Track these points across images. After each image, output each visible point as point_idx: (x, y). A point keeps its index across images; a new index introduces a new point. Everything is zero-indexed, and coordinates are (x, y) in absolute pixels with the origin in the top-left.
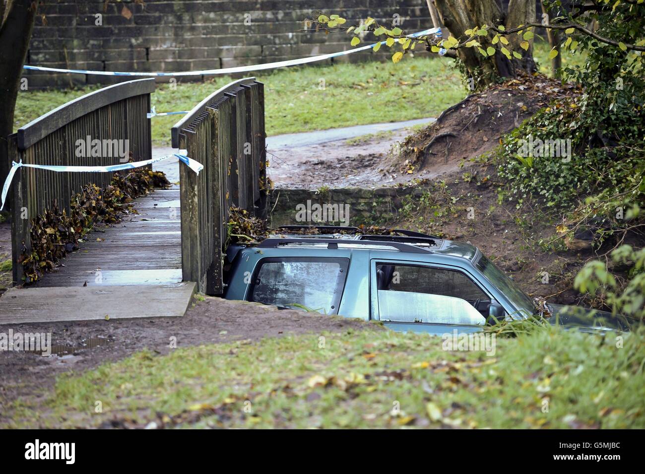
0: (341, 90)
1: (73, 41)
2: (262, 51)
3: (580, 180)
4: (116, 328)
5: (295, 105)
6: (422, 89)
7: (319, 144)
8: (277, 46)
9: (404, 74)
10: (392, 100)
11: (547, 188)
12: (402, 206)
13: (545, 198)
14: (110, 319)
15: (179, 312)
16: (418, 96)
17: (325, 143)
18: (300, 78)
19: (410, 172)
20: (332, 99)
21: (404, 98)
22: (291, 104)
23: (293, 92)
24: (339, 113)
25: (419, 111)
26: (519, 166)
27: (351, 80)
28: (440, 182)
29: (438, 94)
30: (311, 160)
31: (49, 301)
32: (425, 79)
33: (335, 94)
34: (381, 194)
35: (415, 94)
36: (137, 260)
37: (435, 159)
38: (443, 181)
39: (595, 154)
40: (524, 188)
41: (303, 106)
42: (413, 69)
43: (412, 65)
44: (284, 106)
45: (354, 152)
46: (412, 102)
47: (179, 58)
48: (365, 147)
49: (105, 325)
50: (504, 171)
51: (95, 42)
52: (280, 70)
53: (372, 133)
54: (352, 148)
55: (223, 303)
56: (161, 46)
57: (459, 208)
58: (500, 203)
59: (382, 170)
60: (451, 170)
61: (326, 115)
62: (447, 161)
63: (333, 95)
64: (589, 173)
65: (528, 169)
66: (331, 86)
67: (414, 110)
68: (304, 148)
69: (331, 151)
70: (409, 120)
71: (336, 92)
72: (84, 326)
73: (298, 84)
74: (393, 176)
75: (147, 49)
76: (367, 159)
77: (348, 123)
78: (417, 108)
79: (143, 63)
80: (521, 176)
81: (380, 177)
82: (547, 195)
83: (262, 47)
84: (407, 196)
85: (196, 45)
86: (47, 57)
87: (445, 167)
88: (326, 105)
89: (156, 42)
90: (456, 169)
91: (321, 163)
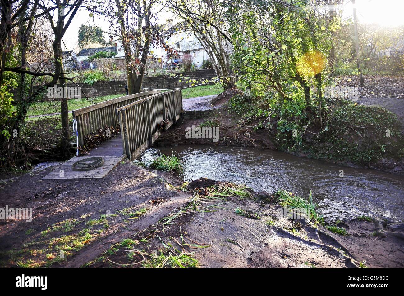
3: (244, 109)
7: (200, 99)
10: (215, 91)
12: (209, 114)
13: (237, 112)
19: (212, 107)
24: (205, 94)
29: (222, 91)
34: (205, 111)
37: (217, 104)
38: (218, 109)
40: (233, 110)
46: (218, 91)
50: (229, 107)
57: (221, 114)
58: (229, 113)
59: (207, 106)
65: (234, 107)
74: (209, 108)
76: (207, 103)
84: (211, 112)
90: (220, 106)
91: (199, 103)
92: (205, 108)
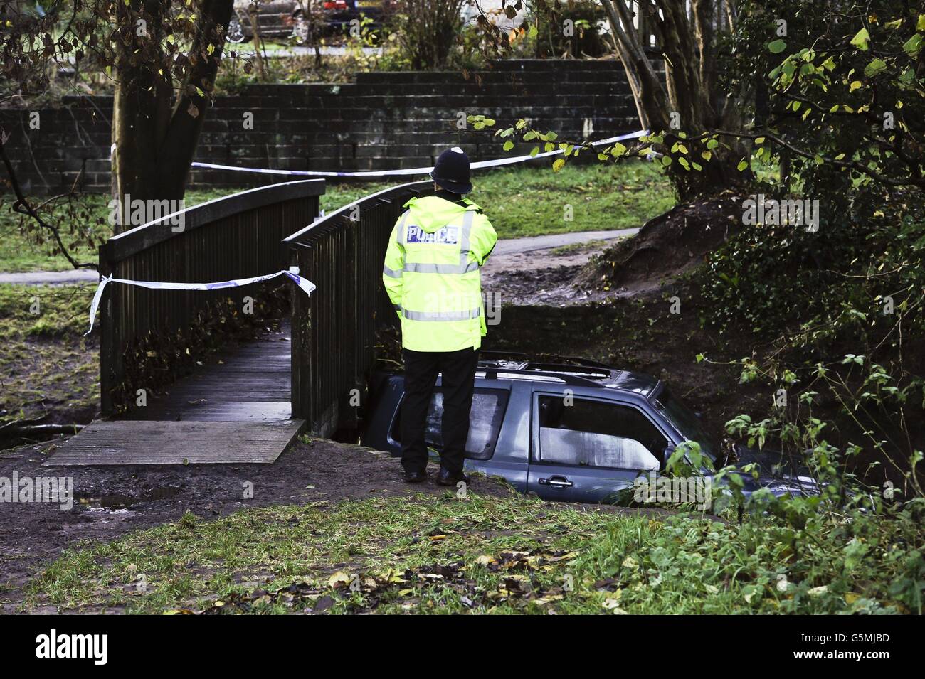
0: (557, 193)
1: (275, 135)
2: (478, 150)
3: (790, 304)
4: (193, 475)
5: (506, 208)
6: (645, 194)
7: (524, 253)
8: (494, 145)
9: (628, 178)
10: (612, 205)
11: (754, 312)
12: (594, 327)
13: (751, 322)
14: (189, 464)
15: (270, 458)
16: (640, 202)
17: (530, 251)
18: (515, 179)
19: (607, 288)
20: (547, 203)
21: (625, 204)
22: (501, 208)
23: (505, 194)
24: (552, 219)
25: (638, 219)
26: (724, 286)
27: (569, 183)
28: (637, 301)
29: (663, 201)
30: (509, 270)
31: (130, 438)
32: (650, 184)
33: (551, 197)
34: (572, 312)
35: (637, 200)
36: (251, 389)
37: (634, 275)
38: (641, 301)
39: (808, 275)
40: (729, 311)
41: (513, 210)
42: (638, 173)
43: (636, 169)
44: (493, 210)
45: (557, 263)
46: (633, 208)
47: (388, 155)
48: (571, 257)
49: (182, 471)
50: (708, 292)
51: (299, 137)
52: (496, 169)
53: (582, 242)
54: (557, 259)
55: (332, 445)
56: (369, 143)
57: (657, 331)
58: (702, 327)
59: (576, 286)
60: (651, 288)
61: (537, 221)
62: (648, 278)
63: (548, 199)
64: (800, 296)
65: (734, 290)
66: (547, 190)
67: (634, 218)
68: (506, 257)
69: (534, 260)
70: (626, 228)
71: (551, 195)
72: (159, 471)
73: (512, 186)
74: (588, 293)
75: (355, 146)
76: (570, 271)
77: (560, 230)
78: (638, 216)
79: (350, 159)
80: (726, 298)
81: (573, 293)
82: (753, 319)
83: (478, 145)
84: (600, 316)
85: (407, 142)
86: (248, 152)
87: (645, 284)
88: (539, 209)
89: (364, 139)
90: (655, 287)
91: (520, 274)
92: (566, 296)
